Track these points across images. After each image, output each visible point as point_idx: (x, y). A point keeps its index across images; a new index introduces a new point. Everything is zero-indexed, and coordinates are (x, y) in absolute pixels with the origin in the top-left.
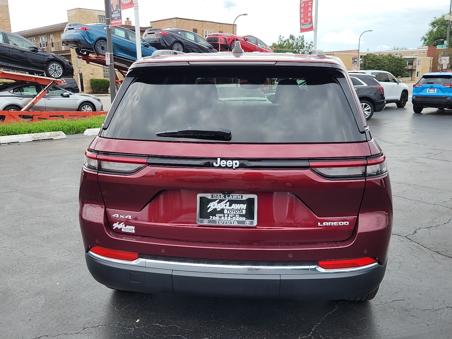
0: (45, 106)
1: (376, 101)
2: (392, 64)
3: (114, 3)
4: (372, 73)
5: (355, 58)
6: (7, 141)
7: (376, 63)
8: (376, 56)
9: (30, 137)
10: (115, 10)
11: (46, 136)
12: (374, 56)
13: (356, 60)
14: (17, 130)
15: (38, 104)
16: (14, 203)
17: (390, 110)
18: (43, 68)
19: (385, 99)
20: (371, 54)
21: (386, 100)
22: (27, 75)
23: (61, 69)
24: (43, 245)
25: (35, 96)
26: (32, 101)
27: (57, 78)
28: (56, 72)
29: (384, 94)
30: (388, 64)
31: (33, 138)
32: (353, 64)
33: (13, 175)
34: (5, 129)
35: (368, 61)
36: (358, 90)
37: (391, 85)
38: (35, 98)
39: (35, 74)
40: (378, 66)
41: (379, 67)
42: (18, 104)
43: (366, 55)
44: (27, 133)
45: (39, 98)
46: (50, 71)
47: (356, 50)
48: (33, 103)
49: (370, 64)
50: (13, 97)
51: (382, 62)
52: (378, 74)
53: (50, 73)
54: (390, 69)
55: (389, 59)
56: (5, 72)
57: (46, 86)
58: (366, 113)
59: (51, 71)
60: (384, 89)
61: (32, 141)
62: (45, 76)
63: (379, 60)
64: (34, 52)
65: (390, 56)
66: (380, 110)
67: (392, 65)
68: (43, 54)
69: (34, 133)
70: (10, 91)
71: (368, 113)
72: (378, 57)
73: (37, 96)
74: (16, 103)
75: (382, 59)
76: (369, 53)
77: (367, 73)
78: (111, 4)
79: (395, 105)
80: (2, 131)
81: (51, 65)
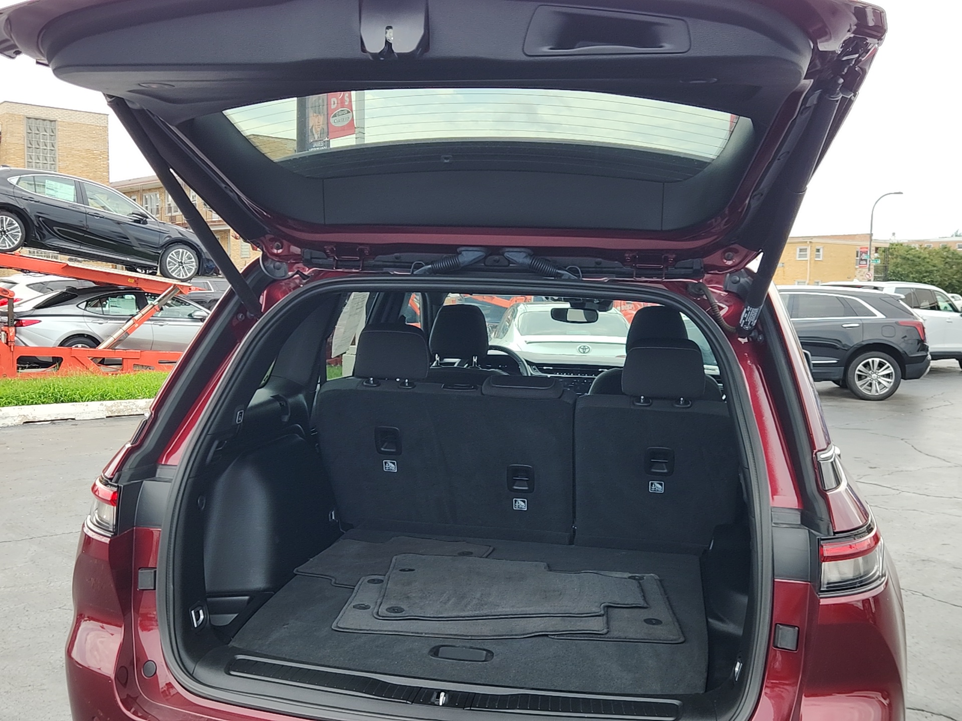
0: (152, 339)
1: (907, 355)
2: (951, 268)
3: (317, 124)
4: (898, 290)
5: (862, 253)
6: (49, 415)
7: (914, 264)
8: (912, 249)
9: (102, 408)
10: (316, 139)
11: (137, 406)
12: (908, 249)
13: (864, 257)
14: (78, 392)
15: (138, 334)
16: (15, 569)
17: (945, 377)
18: (155, 258)
19: (928, 350)
20: (901, 245)
21: (931, 353)
22: (121, 271)
23: (193, 260)
24: (45, 687)
25: (133, 316)
26: (125, 328)
27: (182, 281)
28: (183, 268)
29: (925, 339)
30: (940, 269)
31: (107, 410)
32: (857, 265)
33: (38, 499)
34: (50, 388)
35: (893, 259)
36: (861, 327)
37: (946, 318)
38: (131, 322)
39: (138, 270)
40: (917, 272)
41: (921, 273)
42: (94, 334)
43: (887, 246)
44: (98, 400)
45: (140, 322)
46: (169, 263)
47: (864, 235)
48: (127, 333)
49: (899, 266)
50: (85, 318)
51: (928, 262)
52: (914, 293)
53: (168, 268)
54: (946, 279)
55: (942, 258)
56: (71, 264)
57: (158, 297)
58: (884, 381)
59: (171, 264)
60: (925, 326)
61: (105, 417)
62: (158, 276)
63: (919, 257)
64: (140, 223)
65: (946, 250)
66: (917, 375)
67: (951, 270)
68: (158, 227)
69: (113, 400)
70: (79, 306)
71: (888, 382)
72: (917, 251)
73: (136, 318)
74: (91, 331)
75: (927, 256)
76: (896, 242)
77: (884, 289)
78: (310, 128)
79: (956, 363)
80: (43, 393)
81: (173, 252)
